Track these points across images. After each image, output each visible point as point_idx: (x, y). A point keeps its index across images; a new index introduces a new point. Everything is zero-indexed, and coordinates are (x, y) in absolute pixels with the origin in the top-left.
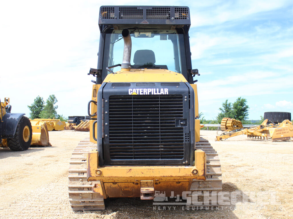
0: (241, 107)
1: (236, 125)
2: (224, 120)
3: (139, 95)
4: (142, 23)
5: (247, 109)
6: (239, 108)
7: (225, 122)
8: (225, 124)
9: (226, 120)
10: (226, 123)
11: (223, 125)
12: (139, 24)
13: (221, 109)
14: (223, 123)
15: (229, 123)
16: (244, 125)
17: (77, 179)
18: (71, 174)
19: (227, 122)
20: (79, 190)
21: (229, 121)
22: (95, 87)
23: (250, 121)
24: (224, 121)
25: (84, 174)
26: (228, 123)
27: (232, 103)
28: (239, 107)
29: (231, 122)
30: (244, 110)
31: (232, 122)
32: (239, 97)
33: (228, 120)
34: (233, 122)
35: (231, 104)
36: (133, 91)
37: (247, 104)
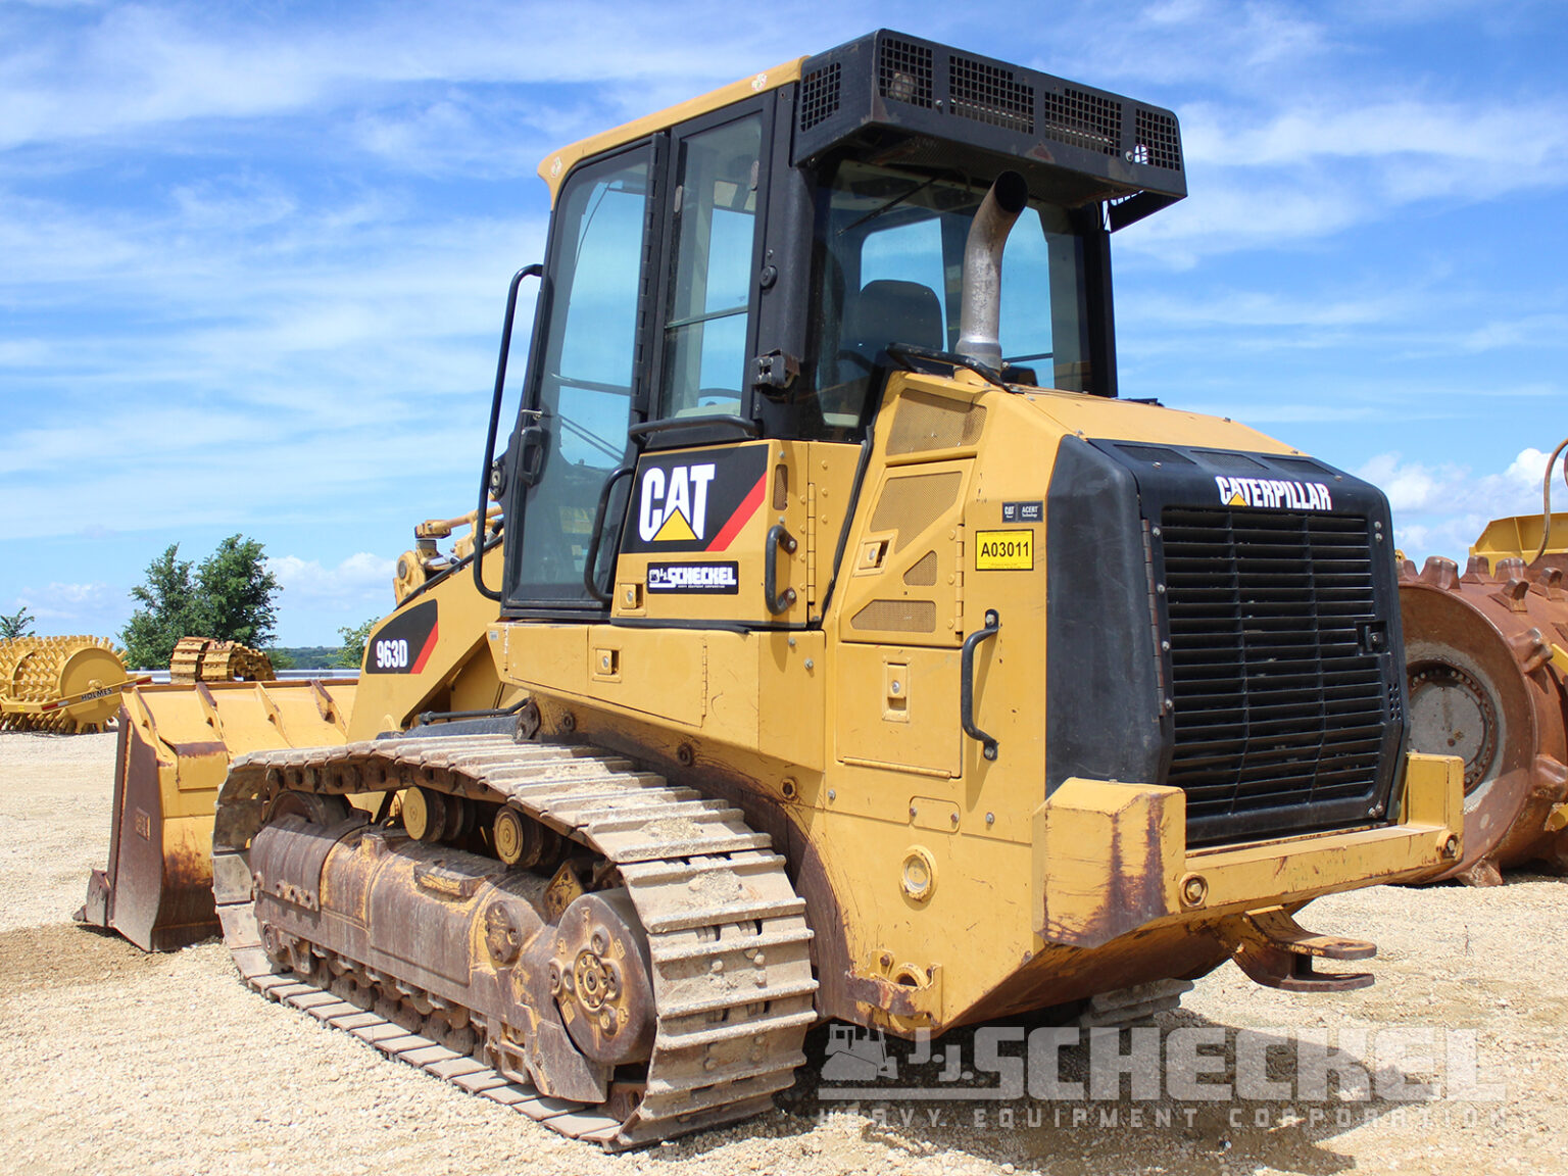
0: (243, 580)
1: (247, 671)
2: (188, 647)
3: (1251, 510)
4: (1030, 155)
5: (270, 593)
6: (236, 590)
7: (195, 657)
8: (192, 669)
9: (198, 646)
10: (199, 664)
11: (185, 675)
12: (1021, 155)
13: (142, 595)
14: (181, 662)
15: (217, 664)
16: (280, 671)
17: (696, 967)
18: (662, 938)
19: (206, 660)
20: (709, 1021)
21: (214, 653)
22: (781, 453)
23: (287, 651)
24: (189, 652)
25: (723, 930)
26: (210, 665)
27: (195, 566)
28: (233, 581)
29: (226, 657)
30: (256, 596)
31: (231, 656)
32: (232, 535)
33: (212, 647)
34: (235, 660)
35: (193, 572)
36: (1235, 491)
37: (267, 567)
